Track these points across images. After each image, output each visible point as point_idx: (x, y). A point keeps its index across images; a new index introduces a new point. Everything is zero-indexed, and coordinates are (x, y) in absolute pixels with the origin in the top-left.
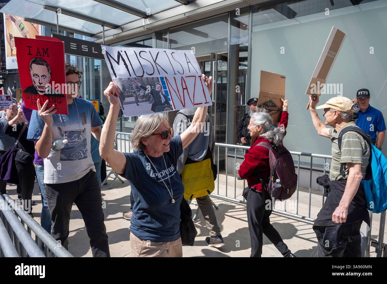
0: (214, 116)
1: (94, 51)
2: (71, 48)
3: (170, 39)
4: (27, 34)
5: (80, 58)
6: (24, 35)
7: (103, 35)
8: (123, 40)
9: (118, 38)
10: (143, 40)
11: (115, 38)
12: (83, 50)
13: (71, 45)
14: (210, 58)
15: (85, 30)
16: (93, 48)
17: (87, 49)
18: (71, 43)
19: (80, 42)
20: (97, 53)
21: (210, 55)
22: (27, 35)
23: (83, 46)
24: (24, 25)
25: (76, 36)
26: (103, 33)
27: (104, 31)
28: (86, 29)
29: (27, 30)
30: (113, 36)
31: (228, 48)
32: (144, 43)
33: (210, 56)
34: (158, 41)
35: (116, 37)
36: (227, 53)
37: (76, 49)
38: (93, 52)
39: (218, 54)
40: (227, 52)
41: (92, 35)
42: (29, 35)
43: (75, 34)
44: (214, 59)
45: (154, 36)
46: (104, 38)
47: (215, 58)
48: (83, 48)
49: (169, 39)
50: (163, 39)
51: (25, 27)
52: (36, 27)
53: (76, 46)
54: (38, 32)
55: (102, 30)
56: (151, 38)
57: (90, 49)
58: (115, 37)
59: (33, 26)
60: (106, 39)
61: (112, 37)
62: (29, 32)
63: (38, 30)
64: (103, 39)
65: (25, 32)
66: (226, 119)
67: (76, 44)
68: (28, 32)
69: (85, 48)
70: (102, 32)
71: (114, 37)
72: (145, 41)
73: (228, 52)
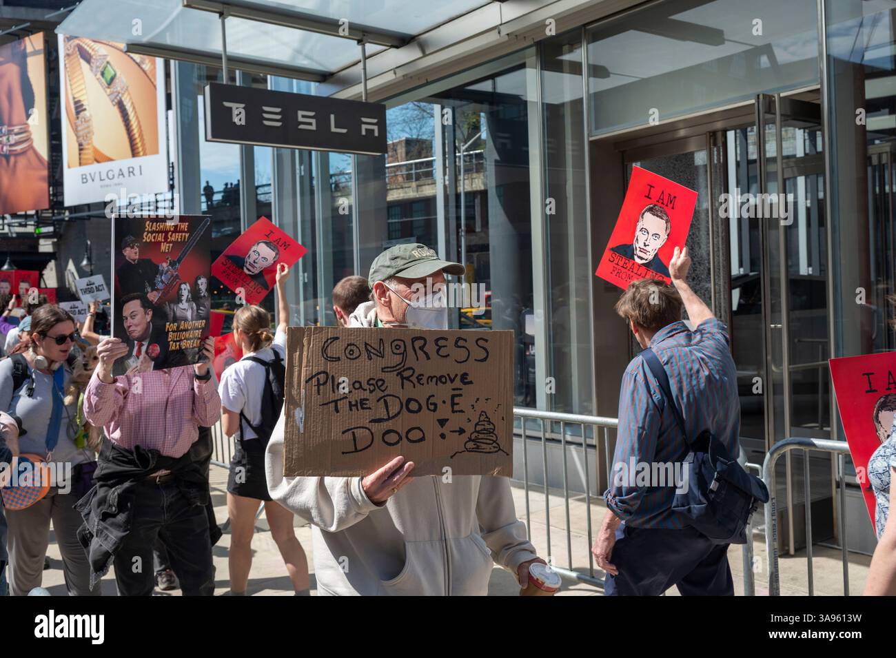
0: (780, 330)
1: (336, 127)
2: (266, 123)
3: (591, 62)
4: (123, 94)
5: (286, 153)
6: (116, 98)
7: (362, 71)
8: (428, 83)
9: (411, 77)
10: (492, 77)
11: (402, 78)
12: (301, 127)
13: (266, 116)
14: (754, 113)
15: (303, 62)
16: (332, 117)
17: (313, 121)
18: (266, 109)
19: (290, 102)
20: (344, 131)
21: (753, 101)
22: (123, 99)
23: (300, 113)
24: (115, 68)
25: (274, 83)
26: (361, 65)
27: (366, 58)
28: (307, 57)
29: (125, 80)
30: (395, 73)
31: (822, 72)
32: (494, 84)
33: (754, 104)
34: (547, 74)
35: (403, 76)
36: (817, 91)
37: (279, 124)
38: (333, 129)
39: (782, 95)
40: (819, 86)
41: (324, 77)
42: (128, 99)
43: (269, 77)
44: (768, 116)
45: (534, 58)
46: (366, 80)
47: (775, 114)
48: (300, 119)
49: (589, 66)
50: (566, 67)
51: (118, 75)
52: (148, 72)
53: (279, 117)
54: (155, 86)
55: (359, 56)
56: (522, 66)
57: (323, 122)
58: (400, 73)
59: (141, 68)
60: (372, 84)
61: (390, 77)
62: (129, 89)
63: (155, 79)
64: (363, 84)
65: (119, 89)
66: (826, 335)
67: (278, 110)
68: (127, 89)
69: (306, 120)
70: (360, 61)
71: (398, 75)
72: (499, 80)
73: (822, 84)
